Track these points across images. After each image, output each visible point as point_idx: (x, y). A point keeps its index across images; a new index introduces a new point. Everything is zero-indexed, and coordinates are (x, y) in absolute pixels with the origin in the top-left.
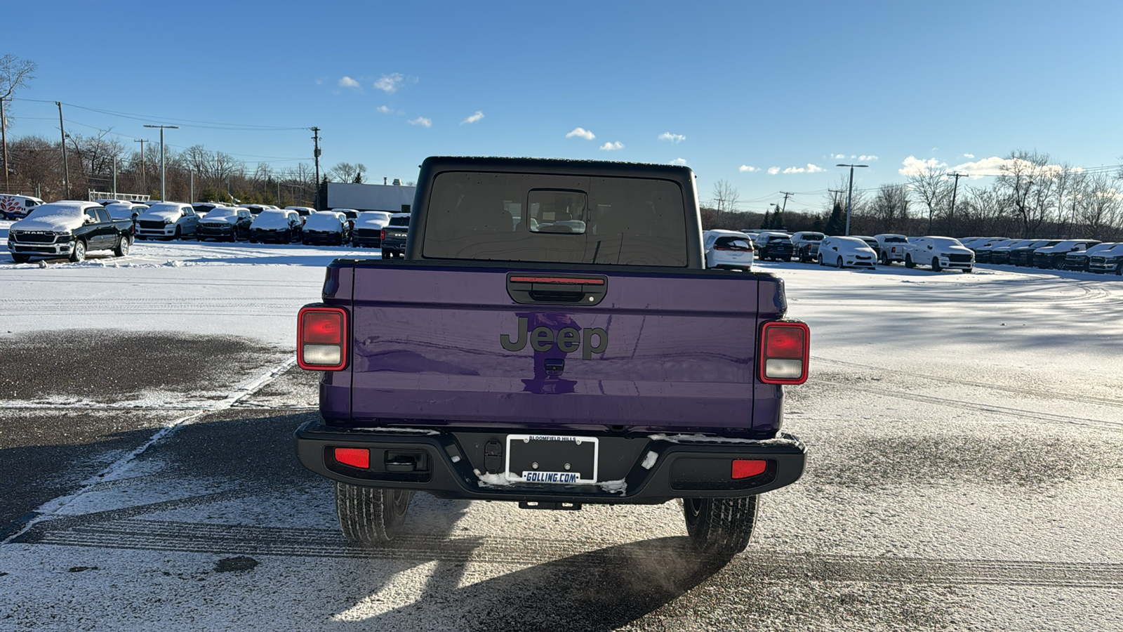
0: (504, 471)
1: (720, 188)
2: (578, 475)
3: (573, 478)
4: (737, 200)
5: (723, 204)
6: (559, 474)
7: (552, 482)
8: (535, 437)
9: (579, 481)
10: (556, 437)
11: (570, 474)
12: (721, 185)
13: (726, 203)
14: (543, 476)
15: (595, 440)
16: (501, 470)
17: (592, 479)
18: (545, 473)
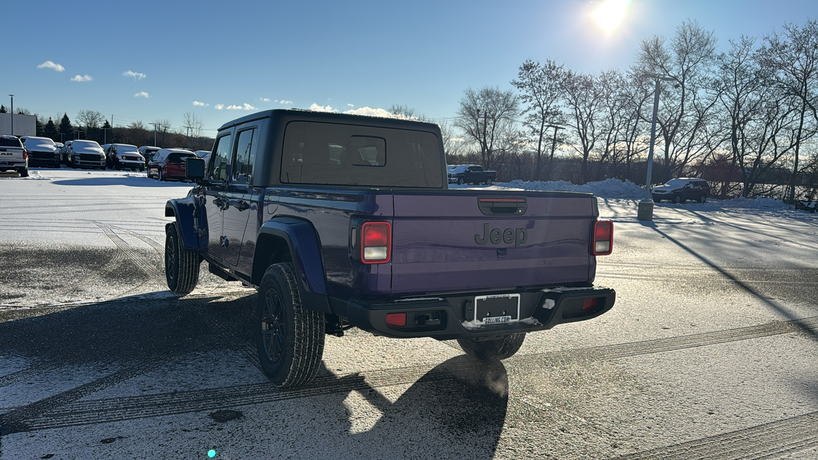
0: (473, 319)
1: (189, 118)
2: (510, 317)
3: (508, 319)
4: (203, 128)
5: (192, 131)
6: (501, 317)
7: (498, 323)
8: (489, 296)
9: (511, 321)
10: (500, 296)
11: (506, 317)
12: (189, 116)
13: (194, 130)
14: (493, 319)
15: (518, 295)
16: (471, 319)
17: (517, 318)
18: (494, 318)
